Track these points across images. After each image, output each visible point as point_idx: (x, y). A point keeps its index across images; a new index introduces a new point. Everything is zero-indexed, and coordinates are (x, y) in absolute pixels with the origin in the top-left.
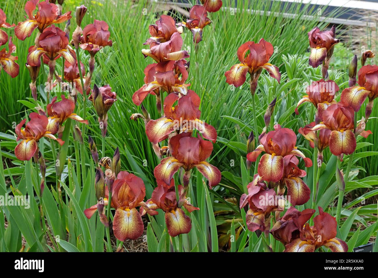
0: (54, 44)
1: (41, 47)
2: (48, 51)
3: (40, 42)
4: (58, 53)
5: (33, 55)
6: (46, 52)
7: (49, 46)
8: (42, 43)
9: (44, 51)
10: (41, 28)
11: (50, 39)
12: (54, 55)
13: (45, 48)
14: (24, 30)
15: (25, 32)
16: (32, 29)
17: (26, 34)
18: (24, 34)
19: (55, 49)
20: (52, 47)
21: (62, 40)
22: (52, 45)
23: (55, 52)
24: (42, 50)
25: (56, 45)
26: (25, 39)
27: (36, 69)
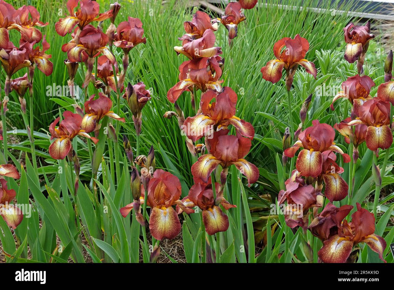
0: (95, 41)
1: (81, 43)
2: (88, 48)
3: (81, 38)
4: (98, 50)
5: (73, 52)
6: (86, 49)
7: (90, 44)
8: (82, 40)
9: (84, 48)
10: (81, 25)
11: (91, 36)
12: (94, 53)
13: (86, 45)
14: (65, 26)
15: (65, 28)
16: (73, 26)
17: (67, 30)
18: (64, 30)
19: (96, 46)
20: (92, 45)
21: (103, 38)
22: (93, 42)
23: (95, 50)
24: (82, 47)
25: (97, 42)
26: (66, 35)
27: (75, 66)
